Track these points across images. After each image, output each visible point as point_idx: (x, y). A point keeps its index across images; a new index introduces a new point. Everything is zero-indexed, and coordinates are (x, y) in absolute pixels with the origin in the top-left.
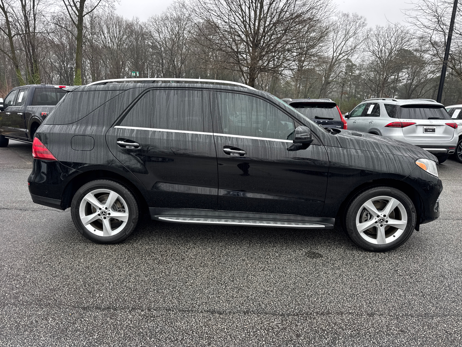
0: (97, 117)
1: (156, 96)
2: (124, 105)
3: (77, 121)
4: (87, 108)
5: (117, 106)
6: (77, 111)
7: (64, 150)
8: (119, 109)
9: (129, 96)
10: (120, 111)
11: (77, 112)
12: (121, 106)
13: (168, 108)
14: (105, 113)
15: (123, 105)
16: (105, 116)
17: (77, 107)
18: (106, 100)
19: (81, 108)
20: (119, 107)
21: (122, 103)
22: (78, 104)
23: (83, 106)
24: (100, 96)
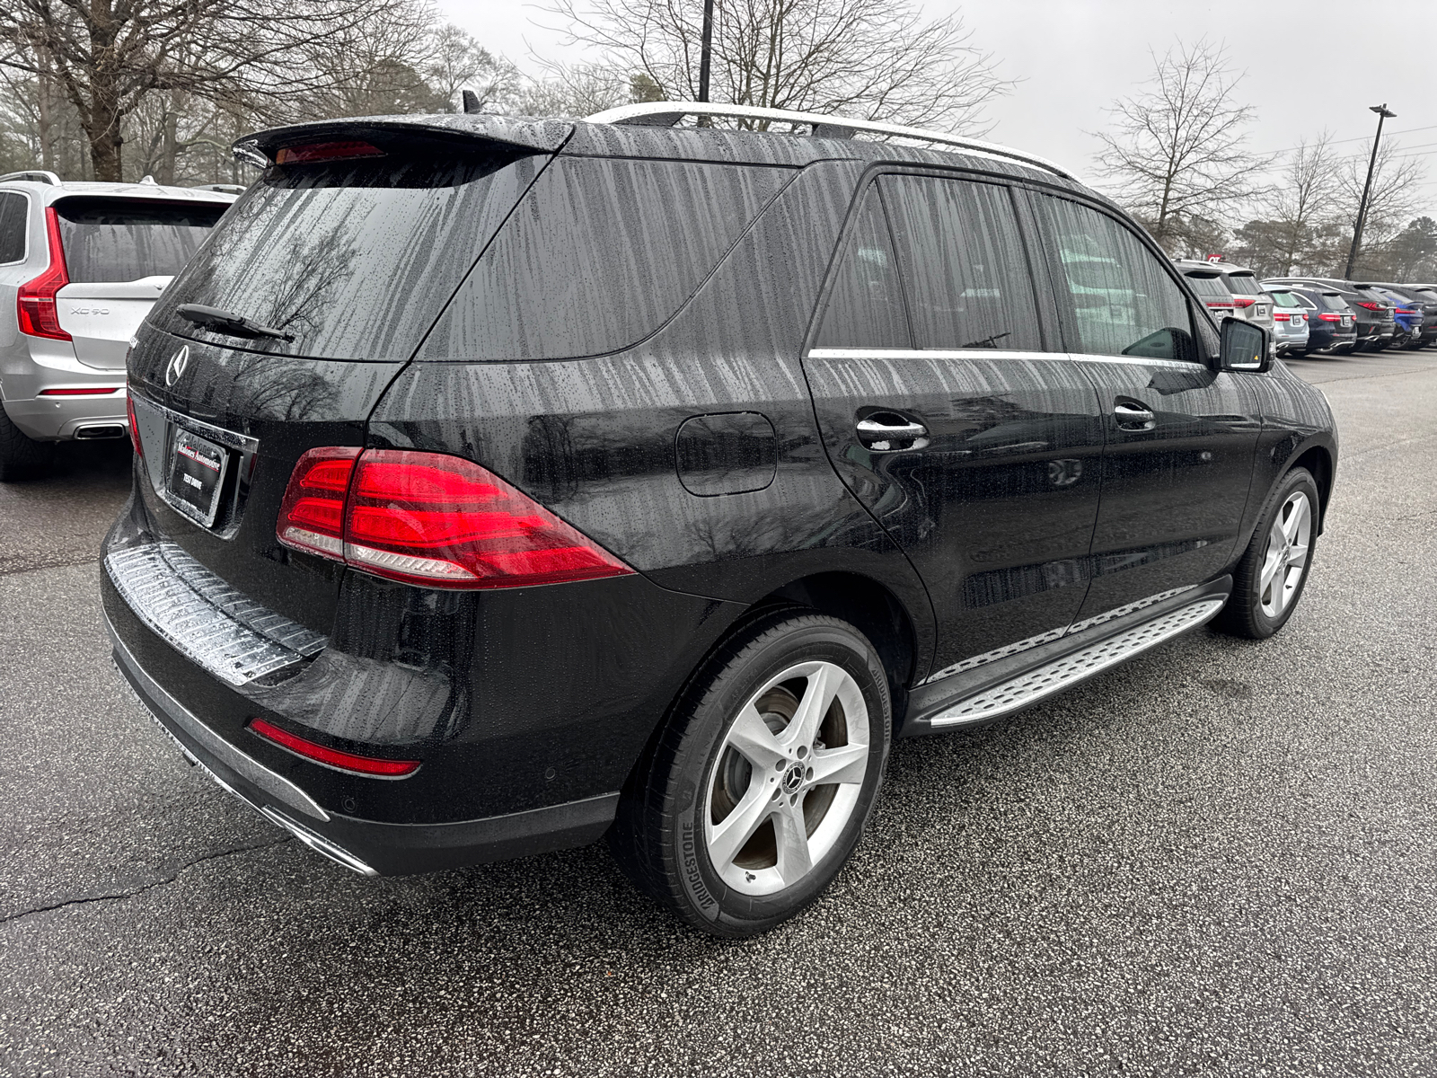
0: (734, 306)
1: (900, 205)
2: (820, 242)
3: (648, 331)
4: (678, 255)
5: (794, 246)
6: (635, 273)
7: (651, 503)
8: (807, 262)
9: (822, 200)
10: (813, 272)
11: (636, 282)
12: (810, 249)
13: (946, 259)
14: (763, 287)
15: (816, 244)
16: (766, 301)
17: (630, 252)
18: (745, 220)
19: (650, 254)
20: (805, 254)
21: (808, 234)
22: (624, 232)
23: (652, 243)
24: (712, 193)
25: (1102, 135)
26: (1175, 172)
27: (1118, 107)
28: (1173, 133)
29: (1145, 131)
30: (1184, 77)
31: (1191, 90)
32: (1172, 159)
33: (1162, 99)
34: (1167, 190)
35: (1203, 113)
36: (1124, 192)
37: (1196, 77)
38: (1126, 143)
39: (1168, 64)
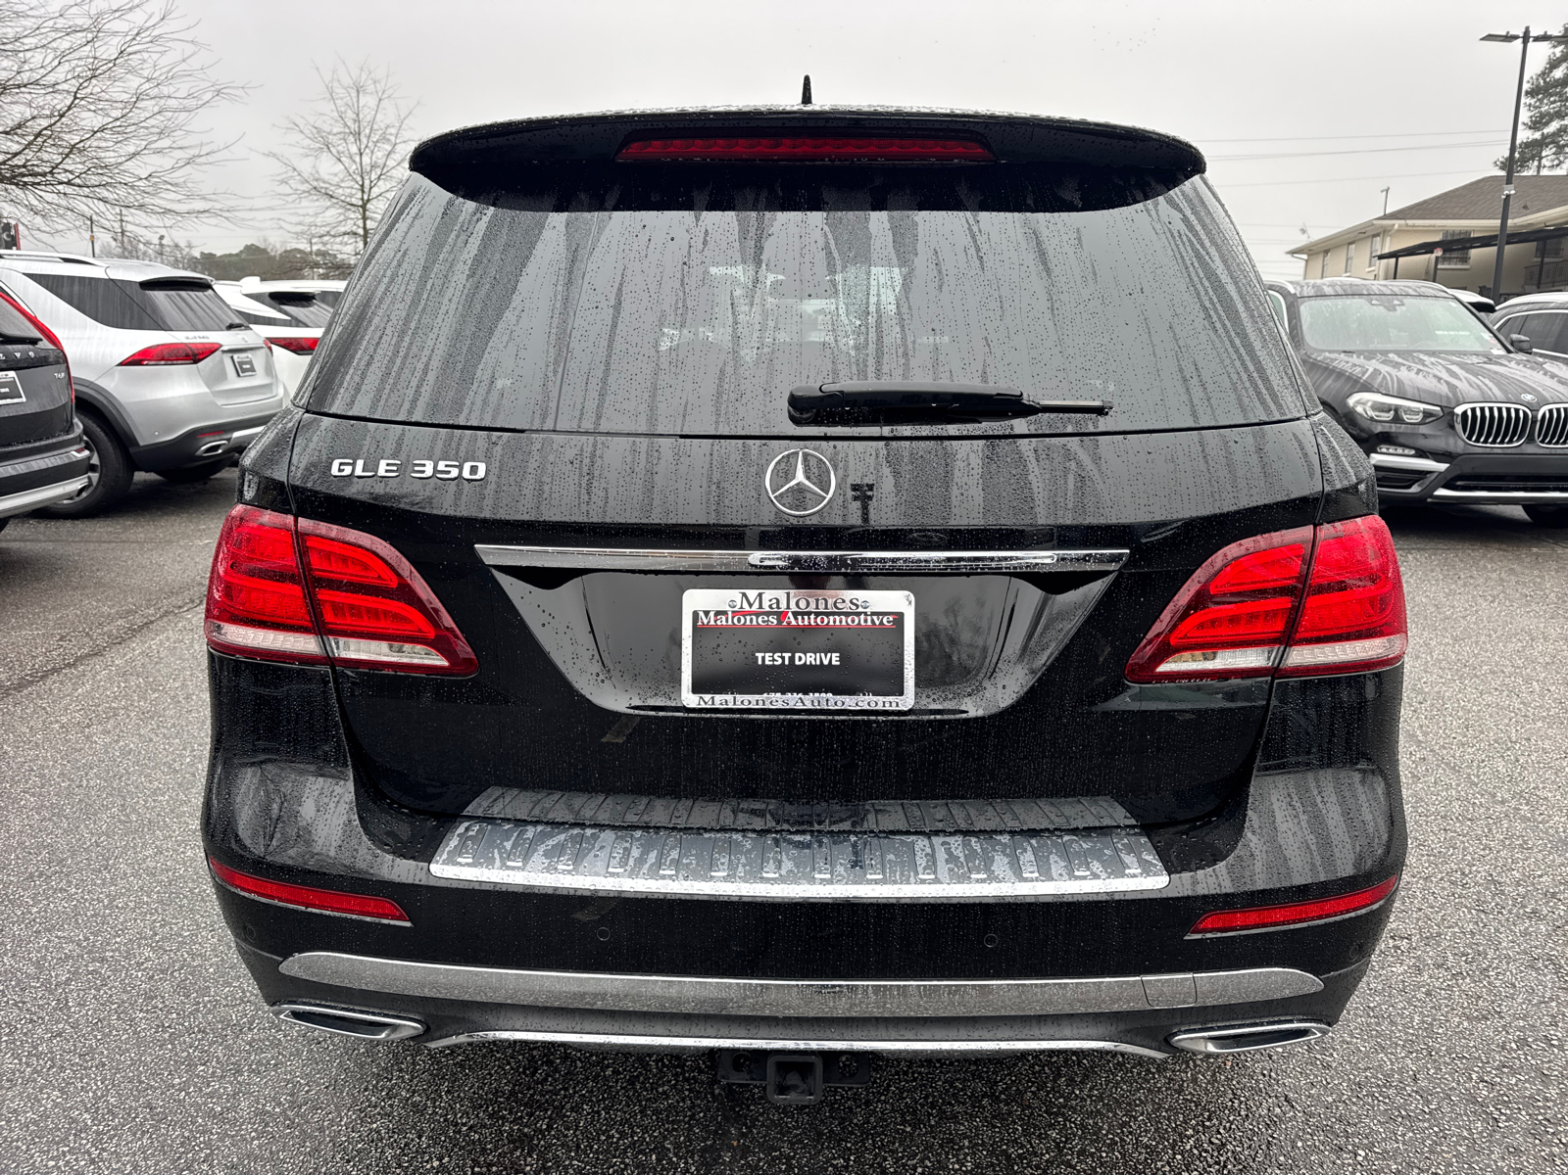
25: (274, 155)
26: (368, 200)
27: (292, 126)
28: (357, 159)
29: (325, 155)
30: (355, 100)
31: (366, 115)
32: (362, 186)
33: (336, 121)
34: (365, 219)
35: (384, 139)
36: (319, 221)
37: (368, 101)
38: (305, 166)
39: (336, 84)
